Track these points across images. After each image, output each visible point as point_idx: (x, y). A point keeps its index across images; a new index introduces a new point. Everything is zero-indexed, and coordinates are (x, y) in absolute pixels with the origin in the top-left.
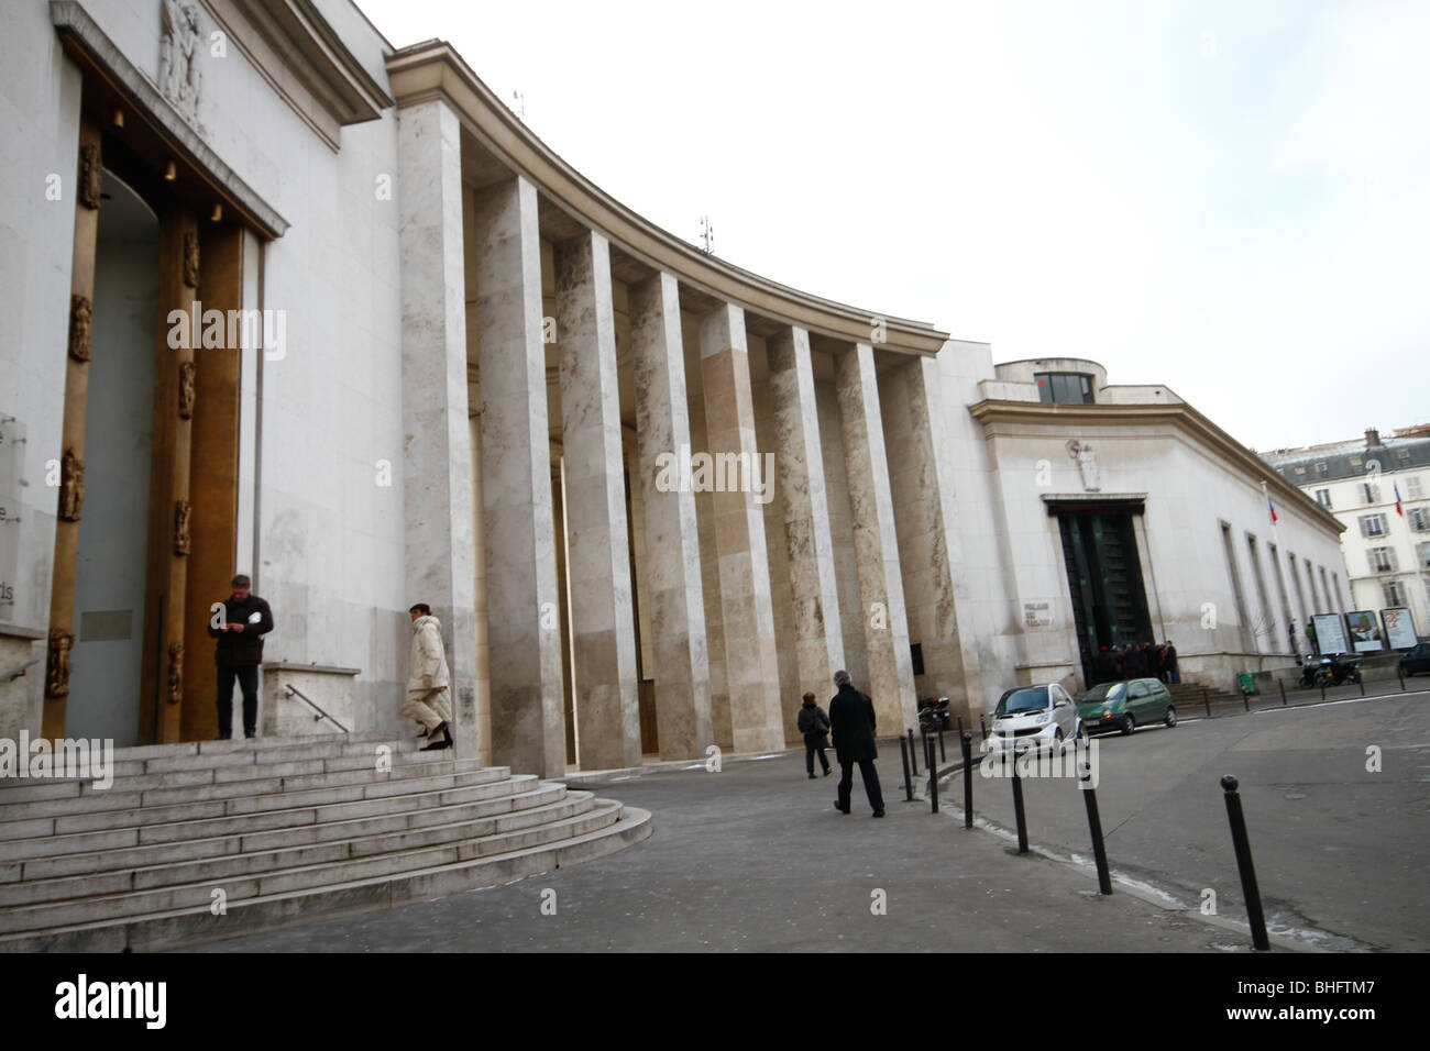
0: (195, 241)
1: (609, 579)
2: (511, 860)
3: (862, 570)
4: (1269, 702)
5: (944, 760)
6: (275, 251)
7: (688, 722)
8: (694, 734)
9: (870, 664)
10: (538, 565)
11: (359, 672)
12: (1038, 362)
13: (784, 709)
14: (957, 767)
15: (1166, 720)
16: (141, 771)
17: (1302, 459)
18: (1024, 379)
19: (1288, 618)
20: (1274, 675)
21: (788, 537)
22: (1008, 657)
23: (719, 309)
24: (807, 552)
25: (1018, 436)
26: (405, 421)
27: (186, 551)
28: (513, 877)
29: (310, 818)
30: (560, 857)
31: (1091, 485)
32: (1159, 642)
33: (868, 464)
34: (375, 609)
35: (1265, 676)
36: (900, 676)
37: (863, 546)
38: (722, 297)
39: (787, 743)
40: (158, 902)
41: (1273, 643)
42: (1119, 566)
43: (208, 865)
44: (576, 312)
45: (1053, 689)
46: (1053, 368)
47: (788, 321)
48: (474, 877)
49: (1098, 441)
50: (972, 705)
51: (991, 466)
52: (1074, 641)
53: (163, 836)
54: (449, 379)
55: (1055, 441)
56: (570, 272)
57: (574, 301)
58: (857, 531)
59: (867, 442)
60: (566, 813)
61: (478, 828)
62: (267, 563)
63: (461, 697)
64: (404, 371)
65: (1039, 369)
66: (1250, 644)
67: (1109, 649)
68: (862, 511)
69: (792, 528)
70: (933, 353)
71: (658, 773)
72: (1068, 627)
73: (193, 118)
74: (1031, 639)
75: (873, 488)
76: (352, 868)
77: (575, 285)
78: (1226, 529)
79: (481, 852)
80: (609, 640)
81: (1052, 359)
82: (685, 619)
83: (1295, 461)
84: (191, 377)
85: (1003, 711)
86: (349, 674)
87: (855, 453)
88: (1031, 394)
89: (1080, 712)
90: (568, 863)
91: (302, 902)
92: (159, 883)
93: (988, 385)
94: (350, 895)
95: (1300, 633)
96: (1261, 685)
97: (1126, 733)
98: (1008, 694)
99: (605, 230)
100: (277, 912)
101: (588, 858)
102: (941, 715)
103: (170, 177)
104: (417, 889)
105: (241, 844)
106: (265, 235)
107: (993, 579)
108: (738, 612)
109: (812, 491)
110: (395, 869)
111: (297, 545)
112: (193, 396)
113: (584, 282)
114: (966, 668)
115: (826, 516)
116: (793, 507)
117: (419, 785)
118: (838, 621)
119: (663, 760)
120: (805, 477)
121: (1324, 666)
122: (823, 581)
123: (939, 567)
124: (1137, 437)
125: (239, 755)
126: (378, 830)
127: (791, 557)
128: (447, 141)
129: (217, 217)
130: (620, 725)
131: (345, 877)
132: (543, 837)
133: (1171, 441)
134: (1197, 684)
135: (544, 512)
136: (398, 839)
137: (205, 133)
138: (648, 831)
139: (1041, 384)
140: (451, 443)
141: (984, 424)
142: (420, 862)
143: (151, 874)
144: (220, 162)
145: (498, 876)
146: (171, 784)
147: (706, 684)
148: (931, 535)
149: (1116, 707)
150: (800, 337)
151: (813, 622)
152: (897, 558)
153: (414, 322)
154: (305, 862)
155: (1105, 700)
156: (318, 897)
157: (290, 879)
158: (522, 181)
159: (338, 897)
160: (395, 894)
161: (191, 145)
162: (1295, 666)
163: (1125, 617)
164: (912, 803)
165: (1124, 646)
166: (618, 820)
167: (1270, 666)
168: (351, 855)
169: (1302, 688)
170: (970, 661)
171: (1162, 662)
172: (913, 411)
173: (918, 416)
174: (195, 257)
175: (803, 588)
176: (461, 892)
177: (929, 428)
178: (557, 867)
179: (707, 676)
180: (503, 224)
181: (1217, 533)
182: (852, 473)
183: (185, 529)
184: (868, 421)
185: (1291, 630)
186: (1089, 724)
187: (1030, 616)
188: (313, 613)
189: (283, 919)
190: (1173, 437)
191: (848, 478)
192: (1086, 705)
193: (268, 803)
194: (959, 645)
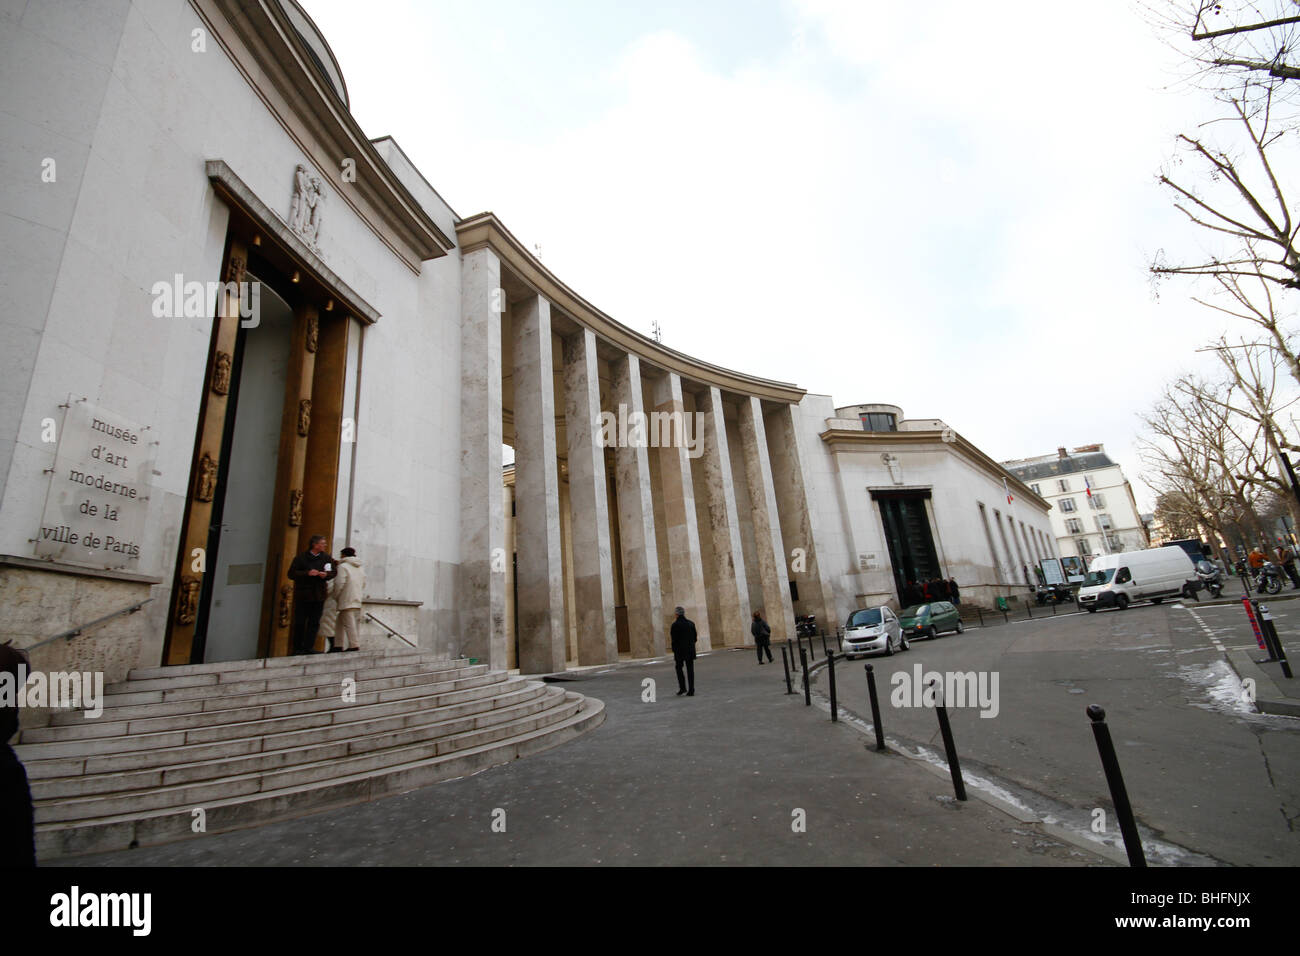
0: (316, 323)
1: (596, 542)
2: (478, 754)
3: (757, 536)
4: (1018, 615)
5: (813, 658)
6: (371, 333)
7: (648, 634)
8: (652, 641)
9: (764, 594)
10: (548, 533)
11: (422, 604)
12: (861, 407)
13: (710, 623)
14: (822, 664)
15: (957, 629)
16: (214, 682)
17: (1021, 466)
18: (853, 417)
19: (1022, 562)
20: (1019, 598)
21: (711, 516)
22: (851, 589)
23: (665, 376)
24: (723, 525)
25: (851, 451)
26: (463, 441)
27: (298, 523)
28: (479, 768)
29: (328, 720)
30: (520, 749)
31: (898, 480)
32: (945, 577)
33: (759, 469)
34: (439, 562)
35: (1013, 599)
36: (784, 602)
37: (757, 520)
38: (667, 369)
39: (713, 646)
40: (173, 799)
41: (1015, 578)
42: (917, 531)
43: (226, 764)
44: (576, 377)
45: (883, 609)
46: (870, 410)
47: (708, 384)
48: (445, 771)
49: (901, 455)
50: (830, 620)
51: (835, 470)
52: (892, 578)
53: (206, 737)
54: (490, 415)
55: (873, 455)
56: (572, 353)
57: (574, 371)
58: (754, 511)
59: (758, 457)
60: (536, 709)
61: (460, 726)
62: (357, 531)
63: (495, 619)
64: (462, 411)
65: (862, 411)
66: (1002, 580)
67: (914, 583)
68: (757, 499)
69: (713, 510)
70: (797, 402)
71: (627, 668)
72: (888, 569)
73: (313, 245)
74: (865, 577)
75: (763, 484)
76: (342, 766)
77: (575, 362)
78: (981, 507)
79: (456, 747)
80: (596, 581)
81: (869, 405)
82: (645, 567)
83: (1017, 467)
84: (307, 409)
85: (851, 626)
86: (415, 605)
87: (751, 463)
88: (858, 426)
89: (902, 624)
90: (527, 753)
91: (290, 799)
92: (184, 780)
93: (832, 421)
94: (334, 791)
95: (1031, 572)
96: (1011, 605)
97: (931, 638)
98: (853, 614)
99: (592, 328)
100: (267, 808)
101: (544, 748)
102: (810, 626)
103: (295, 280)
104: (393, 783)
105: (262, 745)
106: (364, 322)
107: (840, 540)
108: (680, 563)
109: (725, 487)
110: (382, 765)
111: (381, 521)
112: (309, 422)
113: (580, 359)
114: (825, 596)
115: (734, 501)
116: (713, 497)
117: (425, 690)
118: (743, 568)
119: (634, 658)
120: (720, 478)
121: (1050, 592)
122: (733, 542)
123: (806, 533)
124: (924, 451)
125: (293, 669)
126: (379, 729)
127: (713, 528)
128: (491, 271)
129: (330, 308)
130: (603, 636)
131: (337, 774)
132: (510, 732)
133: (945, 453)
134: (971, 605)
135: (553, 500)
136: (391, 738)
137: (321, 254)
138: (599, 720)
139: (864, 420)
140: (490, 456)
141: (830, 445)
142: (403, 758)
143: (178, 773)
144: (331, 272)
145: (465, 769)
146: (232, 692)
147: (659, 608)
148: (801, 513)
149: (924, 621)
150: (715, 393)
151: (727, 568)
152: (779, 528)
153: (469, 381)
154: (309, 760)
155: (916, 616)
156: (304, 794)
157: (289, 777)
158: (540, 298)
159: (322, 794)
160: (373, 789)
161: (310, 260)
162: (1029, 592)
163: (922, 563)
164: (792, 696)
165: (923, 581)
166: (578, 712)
167: (1015, 592)
168: (349, 752)
169: (1037, 606)
170: (827, 592)
171: (950, 591)
172: (786, 437)
173: (789, 440)
174: (315, 333)
175: (720, 547)
176: (432, 784)
177: (796, 448)
178: (518, 757)
179: (660, 603)
180: (529, 323)
181: (977, 510)
182: (749, 476)
183: (298, 508)
184: (758, 442)
185: (1025, 570)
186: (907, 632)
187: (864, 563)
188: (390, 565)
189: (273, 814)
190: (946, 450)
191: (747, 478)
192: (904, 620)
193: (299, 708)
194: (819, 582)
